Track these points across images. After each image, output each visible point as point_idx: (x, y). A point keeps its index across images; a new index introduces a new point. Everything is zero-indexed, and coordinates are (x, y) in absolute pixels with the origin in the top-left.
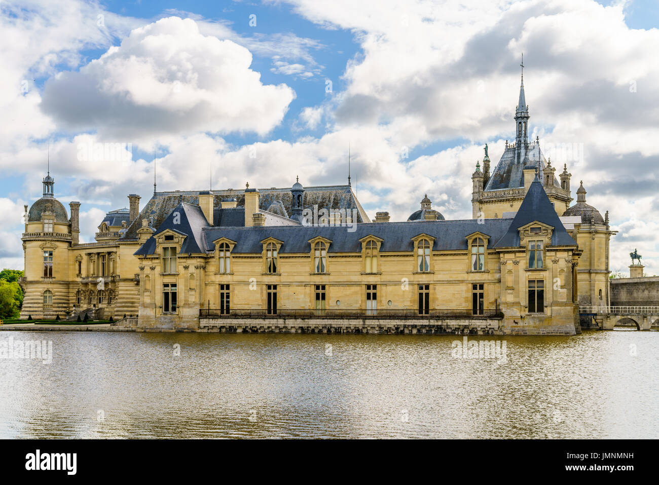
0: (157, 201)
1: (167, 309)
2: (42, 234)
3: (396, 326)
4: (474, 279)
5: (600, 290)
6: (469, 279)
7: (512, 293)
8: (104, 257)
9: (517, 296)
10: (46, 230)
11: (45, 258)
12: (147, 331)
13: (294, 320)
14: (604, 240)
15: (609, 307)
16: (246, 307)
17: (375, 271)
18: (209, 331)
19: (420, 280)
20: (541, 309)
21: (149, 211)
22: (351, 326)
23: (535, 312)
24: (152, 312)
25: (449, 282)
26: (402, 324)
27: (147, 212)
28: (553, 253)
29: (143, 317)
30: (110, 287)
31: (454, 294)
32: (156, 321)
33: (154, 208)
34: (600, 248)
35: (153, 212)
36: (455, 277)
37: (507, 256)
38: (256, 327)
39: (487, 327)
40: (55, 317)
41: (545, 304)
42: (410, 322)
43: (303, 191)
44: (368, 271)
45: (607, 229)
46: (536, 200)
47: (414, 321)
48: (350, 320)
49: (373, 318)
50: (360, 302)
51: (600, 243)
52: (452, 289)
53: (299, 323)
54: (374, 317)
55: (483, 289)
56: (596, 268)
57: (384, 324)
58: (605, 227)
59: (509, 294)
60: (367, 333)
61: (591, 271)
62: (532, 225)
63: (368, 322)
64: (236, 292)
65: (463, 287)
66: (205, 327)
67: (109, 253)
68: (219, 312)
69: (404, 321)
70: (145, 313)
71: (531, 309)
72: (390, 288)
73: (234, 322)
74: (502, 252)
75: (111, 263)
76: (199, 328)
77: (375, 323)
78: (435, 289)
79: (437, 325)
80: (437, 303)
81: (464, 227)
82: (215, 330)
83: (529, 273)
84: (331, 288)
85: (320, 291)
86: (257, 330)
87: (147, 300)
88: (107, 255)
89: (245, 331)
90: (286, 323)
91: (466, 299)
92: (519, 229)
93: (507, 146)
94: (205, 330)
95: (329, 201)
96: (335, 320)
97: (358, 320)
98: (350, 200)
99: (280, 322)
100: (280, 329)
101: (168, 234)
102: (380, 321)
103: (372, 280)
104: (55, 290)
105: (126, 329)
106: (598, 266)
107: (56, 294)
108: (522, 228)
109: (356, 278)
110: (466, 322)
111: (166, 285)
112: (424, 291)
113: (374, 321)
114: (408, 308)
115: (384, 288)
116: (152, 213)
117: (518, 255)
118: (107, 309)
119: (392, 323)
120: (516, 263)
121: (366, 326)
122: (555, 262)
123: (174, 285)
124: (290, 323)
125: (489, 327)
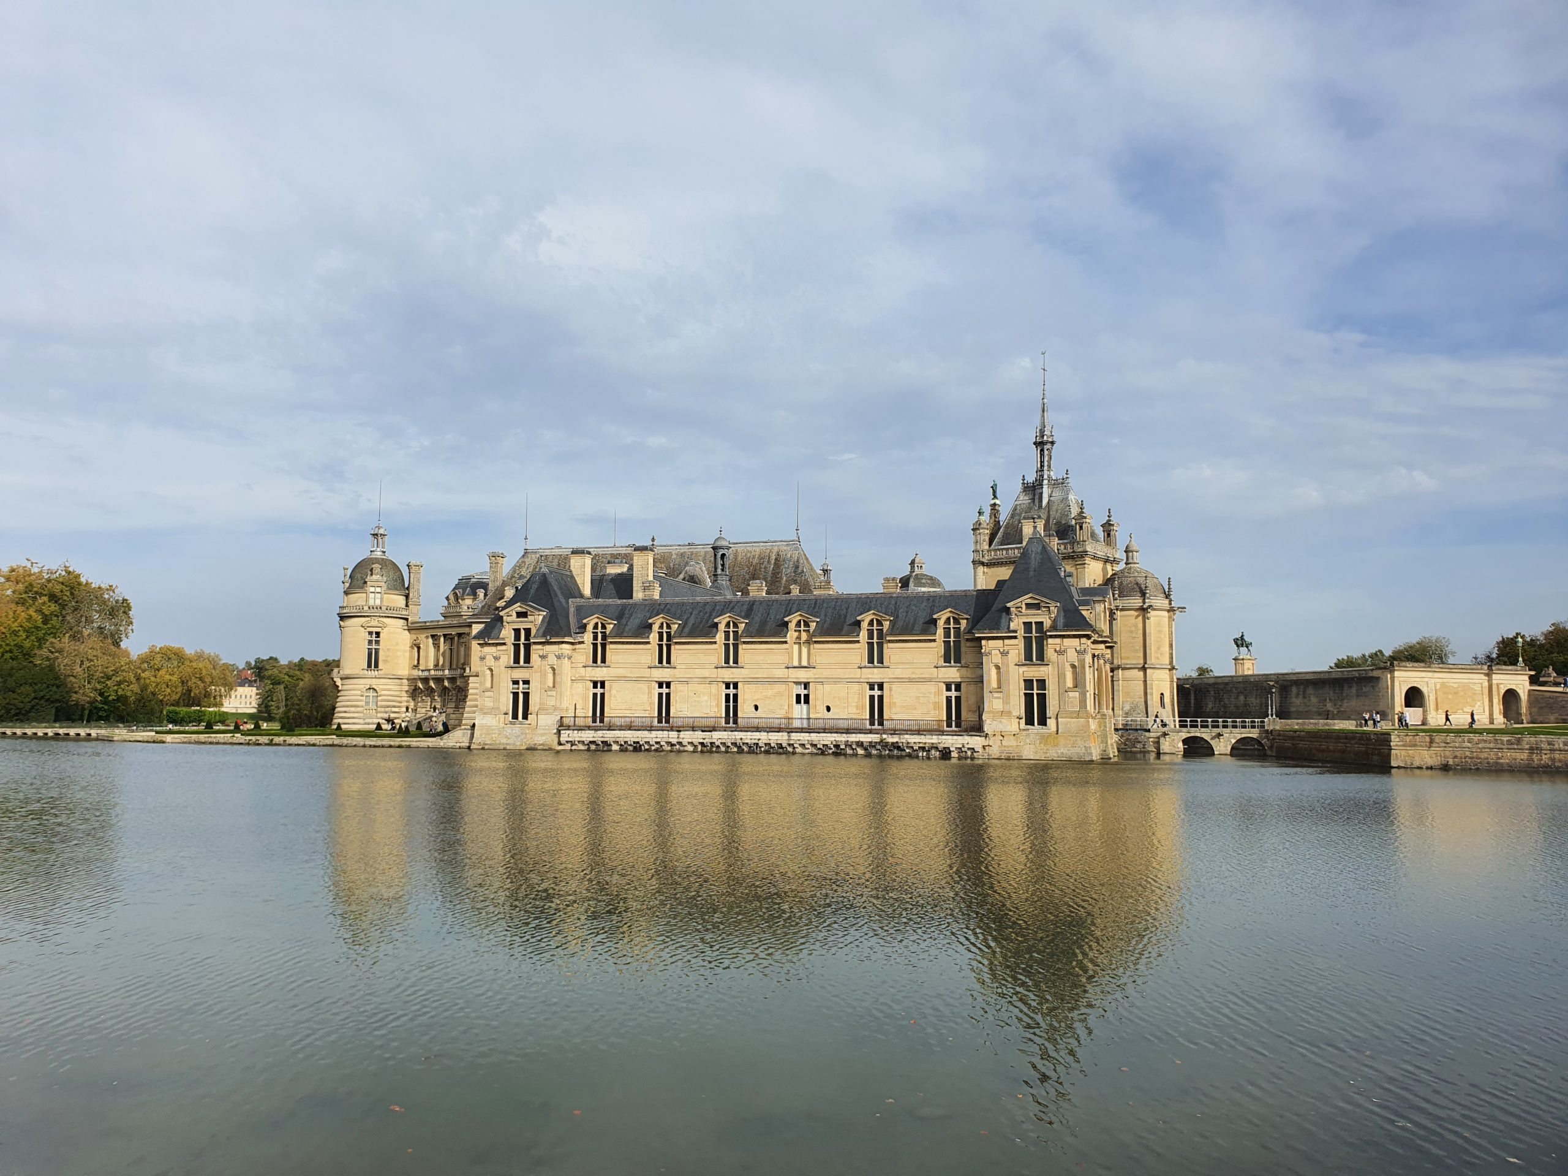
0: (528, 561)
1: (515, 716)
2: (366, 608)
3: (834, 743)
4: (947, 676)
5: (1162, 694)
6: (940, 676)
7: (999, 698)
8: (452, 639)
9: (1006, 702)
10: (371, 602)
11: (370, 642)
12: (486, 747)
13: (691, 732)
14: (1166, 619)
15: (1177, 719)
16: (628, 713)
17: (804, 663)
18: (573, 748)
19: (870, 676)
20: (1043, 722)
21: (516, 575)
22: (771, 742)
23: (1033, 725)
24: (494, 721)
25: (911, 681)
26: (843, 739)
27: (513, 577)
28: (1058, 641)
29: (482, 726)
30: (458, 683)
31: (918, 698)
32: (499, 734)
33: (524, 572)
34: (1160, 632)
35: (521, 577)
36: (918, 674)
37: (992, 643)
38: (638, 742)
39: (963, 746)
40: (375, 726)
41: (1048, 716)
42: (853, 738)
43: (728, 548)
44: (796, 663)
45: (1170, 604)
46: (1034, 562)
47: (859, 735)
48: (770, 734)
49: (801, 730)
50: (786, 708)
51: (1159, 624)
52: (915, 690)
53: (698, 737)
54: (802, 728)
55: (960, 691)
56: (1153, 661)
57: (817, 739)
58: (1167, 601)
59: (996, 698)
60: (794, 753)
61: (1146, 666)
62: (1026, 599)
63: (794, 736)
64: (614, 692)
65: (931, 688)
66: (567, 742)
67: (460, 635)
68: (589, 721)
69: (844, 735)
70: (484, 722)
71: (1030, 721)
72: (827, 688)
73: (609, 736)
74: (984, 638)
75: (462, 649)
76: (560, 744)
77: (805, 737)
78: (891, 690)
79: (893, 743)
80: (894, 710)
81: (933, 601)
82: (581, 747)
83: (1024, 668)
84: (746, 686)
85: (732, 691)
86: (640, 746)
87: (489, 703)
88: (456, 638)
89: (623, 749)
90: (681, 736)
91: (936, 705)
92: (1008, 605)
93: (1023, 483)
94: (568, 747)
95: (769, 562)
96: (749, 733)
97: (780, 734)
98: (798, 561)
99: (673, 736)
100: (673, 745)
101: (519, 609)
102: (812, 734)
103: (803, 675)
104: (381, 687)
105: (458, 745)
106: (1158, 658)
107: (383, 693)
108: (1012, 603)
109: (781, 673)
110: (934, 739)
111: (516, 682)
112: (876, 693)
113: (803, 734)
114: (854, 716)
115: (819, 687)
116: (519, 579)
117: (1007, 642)
118: (454, 716)
119: (828, 739)
120: (1004, 654)
121: (792, 742)
122: (1060, 652)
123: (526, 682)
124: (687, 736)
125: (967, 746)
